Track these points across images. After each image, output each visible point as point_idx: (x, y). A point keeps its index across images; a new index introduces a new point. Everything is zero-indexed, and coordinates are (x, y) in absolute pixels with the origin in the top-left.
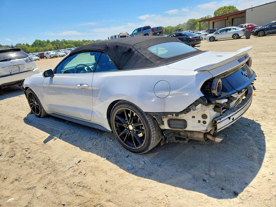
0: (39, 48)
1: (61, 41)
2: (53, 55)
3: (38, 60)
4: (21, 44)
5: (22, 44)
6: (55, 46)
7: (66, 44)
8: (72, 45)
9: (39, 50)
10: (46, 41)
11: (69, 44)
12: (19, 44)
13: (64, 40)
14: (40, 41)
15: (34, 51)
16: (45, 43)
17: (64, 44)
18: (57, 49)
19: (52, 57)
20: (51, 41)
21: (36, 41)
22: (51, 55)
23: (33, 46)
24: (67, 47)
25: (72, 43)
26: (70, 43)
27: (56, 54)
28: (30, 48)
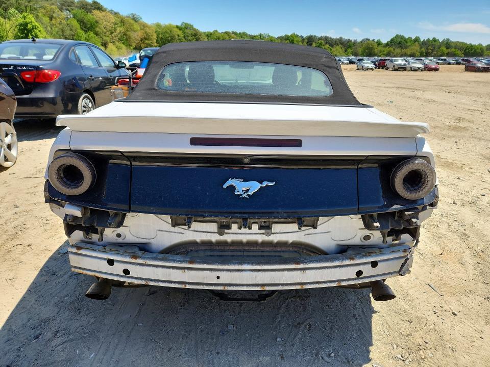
0: (394, 50)
1: (441, 41)
2: (400, 64)
3: (372, 69)
4: (369, 40)
5: (371, 39)
6: (423, 49)
7: (447, 48)
8: (459, 52)
9: (393, 53)
10: (413, 38)
11: (453, 50)
12: (367, 39)
13: (448, 39)
14: (402, 37)
15: (384, 54)
16: (410, 42)
17: (444, 48)
18: (425, 54)
19: (396, 68)
20: (422, 40)
21: (396, 37)
22: (396, 64)
23: (387, 45)
24: (446, 55)
25: (461, 49)
26: (455, 48)
27: (405, 64)
28: (380, 48)
